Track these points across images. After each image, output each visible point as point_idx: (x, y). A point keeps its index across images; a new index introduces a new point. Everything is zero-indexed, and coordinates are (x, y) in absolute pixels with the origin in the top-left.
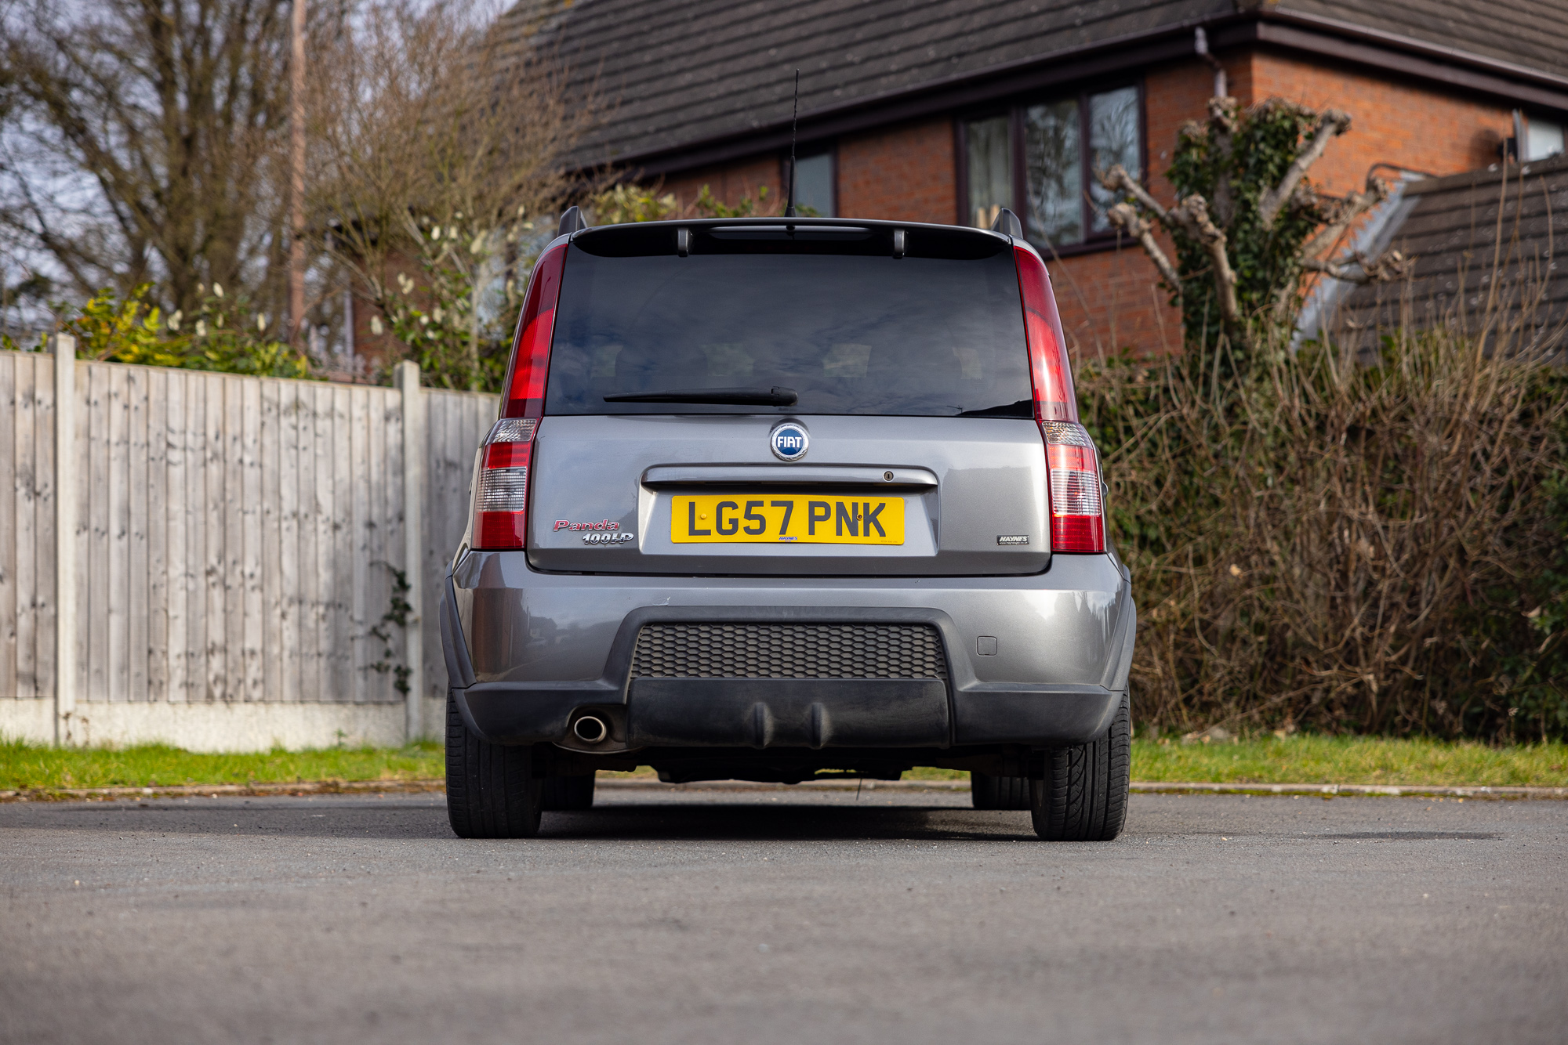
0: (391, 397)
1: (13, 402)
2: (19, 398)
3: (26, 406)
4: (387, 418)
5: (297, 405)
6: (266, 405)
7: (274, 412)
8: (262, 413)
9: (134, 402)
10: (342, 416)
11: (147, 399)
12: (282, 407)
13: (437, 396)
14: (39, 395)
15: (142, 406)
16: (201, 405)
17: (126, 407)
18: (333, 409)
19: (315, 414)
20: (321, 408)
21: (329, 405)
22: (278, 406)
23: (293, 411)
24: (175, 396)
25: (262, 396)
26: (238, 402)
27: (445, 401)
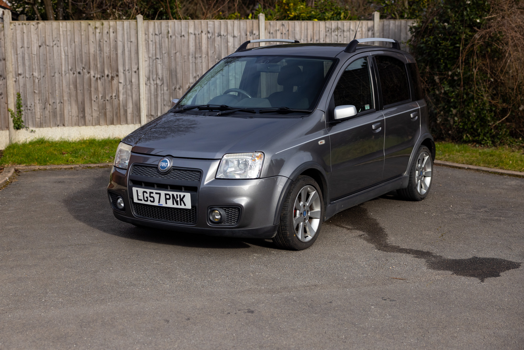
0: (370, 23)
1: (246, 35)
2: (248, 34)
3: (250, 36)
4: (368, 30)
5: (338, 28)
6: (327, 29)
7: (330, 31)
8: (326, 32)
9: (284, 32)
10: (353, 31)
11: (288, 30)
12: (333, 29)
13: (386, 22)
14: (254, 32)
15: (287, 33)
16: (306, 31)
17: (282, 33)
18: (350, 29)
19: (344, 31)
20: (345, 29)
21: (348, 28)
22: (331, 29)
23: (336, 30)
24: (298, 29)
25: (326, 27)
26: (318, 29)
27: (389, 23)
